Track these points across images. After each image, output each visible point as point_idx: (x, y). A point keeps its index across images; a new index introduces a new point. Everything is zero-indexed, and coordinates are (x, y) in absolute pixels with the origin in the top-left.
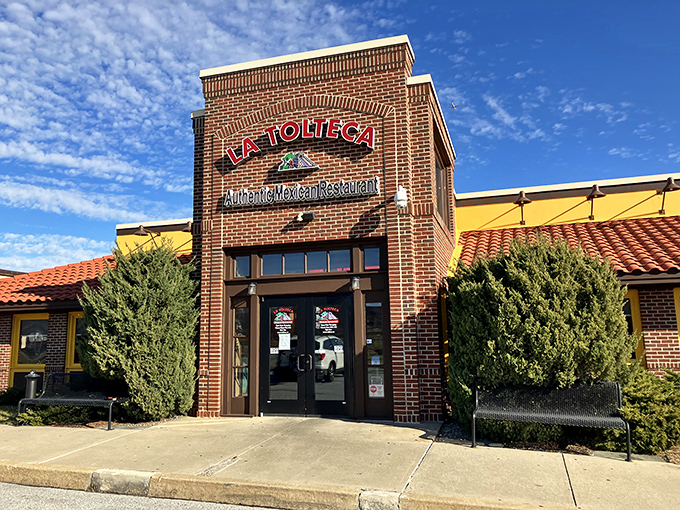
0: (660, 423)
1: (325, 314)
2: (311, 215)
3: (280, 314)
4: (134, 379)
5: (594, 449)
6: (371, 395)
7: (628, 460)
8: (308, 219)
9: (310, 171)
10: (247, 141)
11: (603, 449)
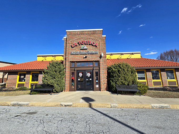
0: (143, 90)
1: (88, 73)
2: (87, 56)
3: (80, 73)
4: (55, 85)
5: (134, 94)
6: (96, 87)
7: (140, 96)
8: (86, 57)
9: (87, 49)
10: (75, 43)
11: (136, 94)
